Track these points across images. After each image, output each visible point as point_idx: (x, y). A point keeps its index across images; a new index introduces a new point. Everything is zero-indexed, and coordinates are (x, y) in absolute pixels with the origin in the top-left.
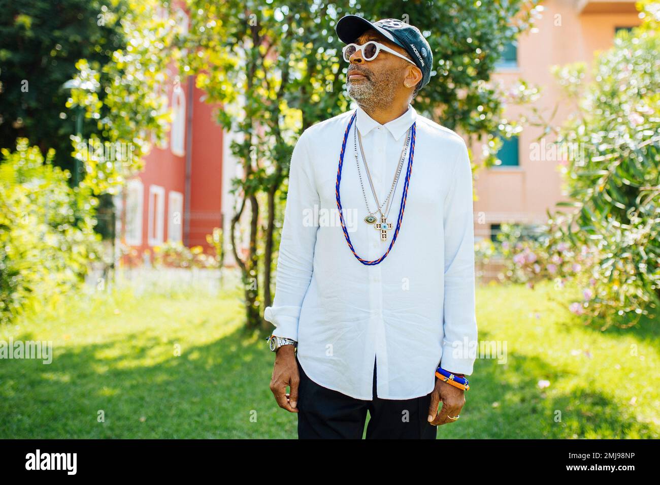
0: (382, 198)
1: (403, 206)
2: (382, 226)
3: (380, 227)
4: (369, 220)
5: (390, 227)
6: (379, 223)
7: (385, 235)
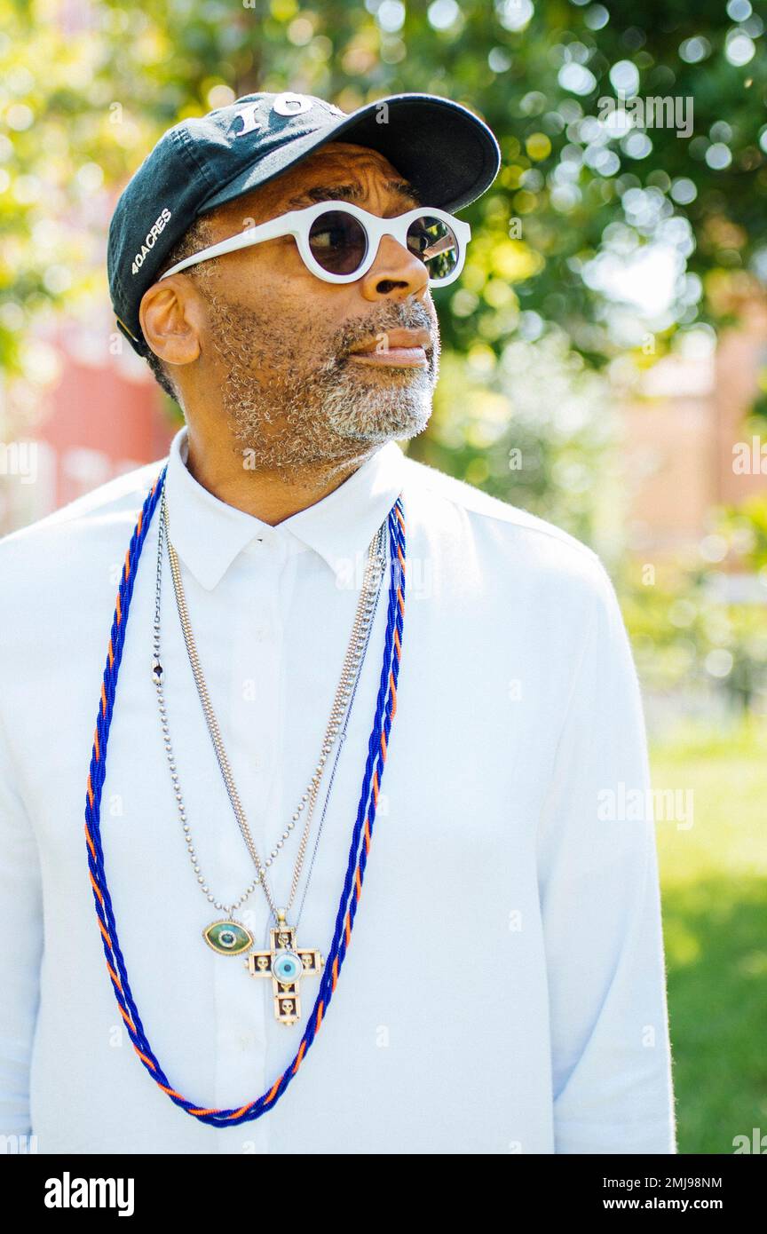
0: (269, 824)
1: (357, 859)
2: (278, 963)
3: (268, 968)
4: (225, 940)
5: (313, 966)
6: (268, 953)
7: (293, 1001)
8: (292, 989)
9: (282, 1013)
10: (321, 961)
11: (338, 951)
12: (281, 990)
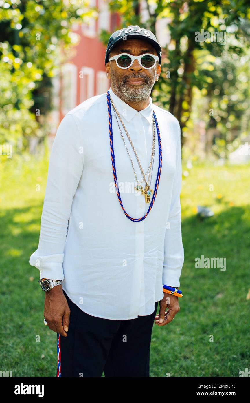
3: (146, 193)
5: (152, 193)
6: (145, 190)
7: (149, 199)
8: (149, 197)
9: (148, 201)
10: (153, 191)
11: (156, 190)
12: (147, 197)
